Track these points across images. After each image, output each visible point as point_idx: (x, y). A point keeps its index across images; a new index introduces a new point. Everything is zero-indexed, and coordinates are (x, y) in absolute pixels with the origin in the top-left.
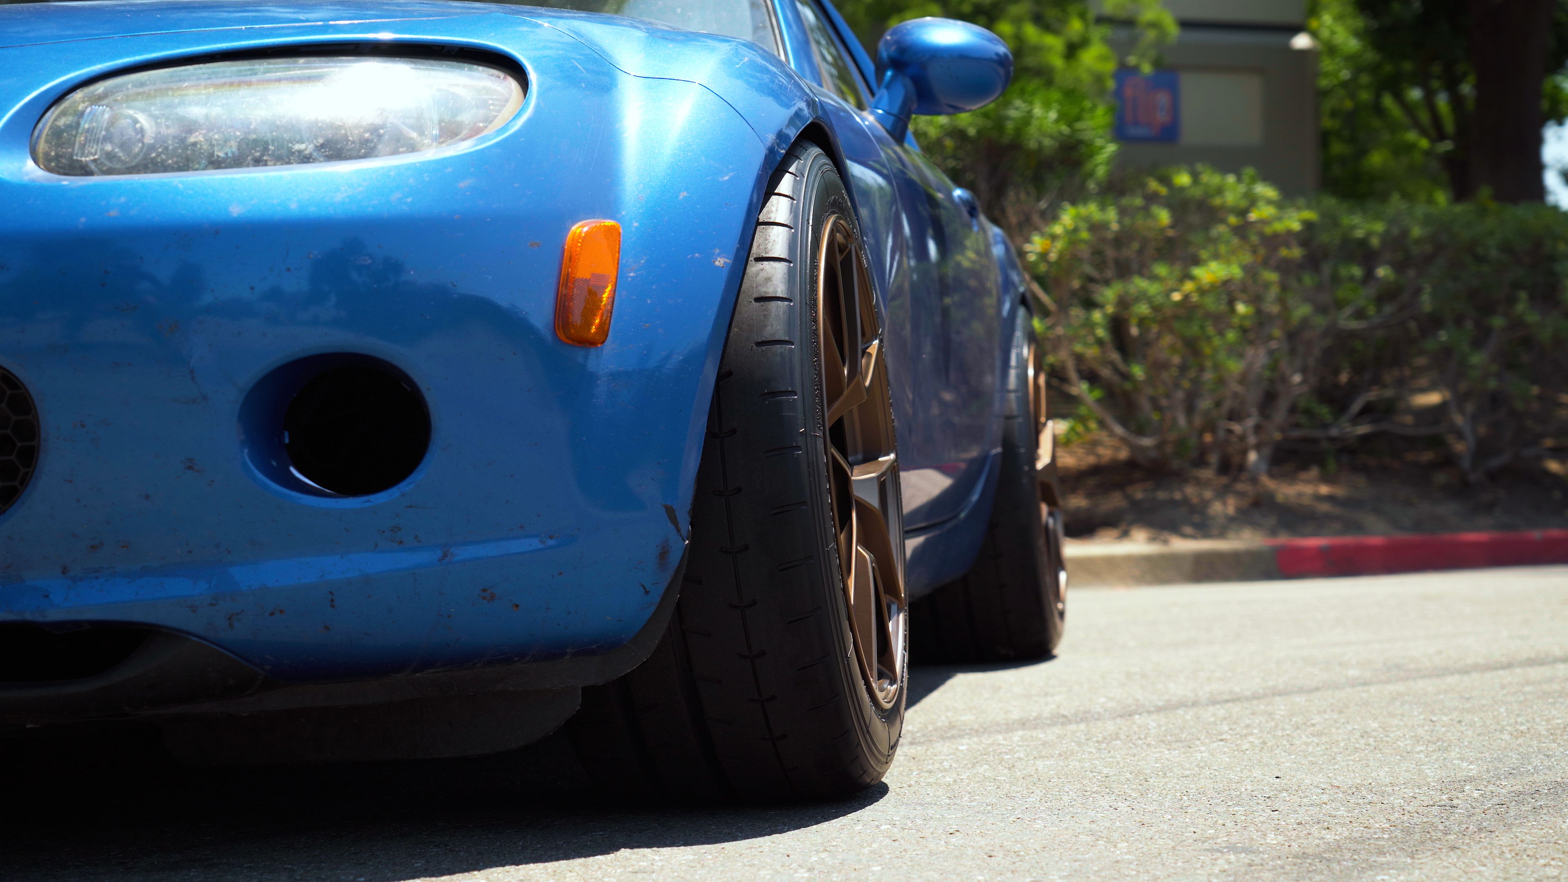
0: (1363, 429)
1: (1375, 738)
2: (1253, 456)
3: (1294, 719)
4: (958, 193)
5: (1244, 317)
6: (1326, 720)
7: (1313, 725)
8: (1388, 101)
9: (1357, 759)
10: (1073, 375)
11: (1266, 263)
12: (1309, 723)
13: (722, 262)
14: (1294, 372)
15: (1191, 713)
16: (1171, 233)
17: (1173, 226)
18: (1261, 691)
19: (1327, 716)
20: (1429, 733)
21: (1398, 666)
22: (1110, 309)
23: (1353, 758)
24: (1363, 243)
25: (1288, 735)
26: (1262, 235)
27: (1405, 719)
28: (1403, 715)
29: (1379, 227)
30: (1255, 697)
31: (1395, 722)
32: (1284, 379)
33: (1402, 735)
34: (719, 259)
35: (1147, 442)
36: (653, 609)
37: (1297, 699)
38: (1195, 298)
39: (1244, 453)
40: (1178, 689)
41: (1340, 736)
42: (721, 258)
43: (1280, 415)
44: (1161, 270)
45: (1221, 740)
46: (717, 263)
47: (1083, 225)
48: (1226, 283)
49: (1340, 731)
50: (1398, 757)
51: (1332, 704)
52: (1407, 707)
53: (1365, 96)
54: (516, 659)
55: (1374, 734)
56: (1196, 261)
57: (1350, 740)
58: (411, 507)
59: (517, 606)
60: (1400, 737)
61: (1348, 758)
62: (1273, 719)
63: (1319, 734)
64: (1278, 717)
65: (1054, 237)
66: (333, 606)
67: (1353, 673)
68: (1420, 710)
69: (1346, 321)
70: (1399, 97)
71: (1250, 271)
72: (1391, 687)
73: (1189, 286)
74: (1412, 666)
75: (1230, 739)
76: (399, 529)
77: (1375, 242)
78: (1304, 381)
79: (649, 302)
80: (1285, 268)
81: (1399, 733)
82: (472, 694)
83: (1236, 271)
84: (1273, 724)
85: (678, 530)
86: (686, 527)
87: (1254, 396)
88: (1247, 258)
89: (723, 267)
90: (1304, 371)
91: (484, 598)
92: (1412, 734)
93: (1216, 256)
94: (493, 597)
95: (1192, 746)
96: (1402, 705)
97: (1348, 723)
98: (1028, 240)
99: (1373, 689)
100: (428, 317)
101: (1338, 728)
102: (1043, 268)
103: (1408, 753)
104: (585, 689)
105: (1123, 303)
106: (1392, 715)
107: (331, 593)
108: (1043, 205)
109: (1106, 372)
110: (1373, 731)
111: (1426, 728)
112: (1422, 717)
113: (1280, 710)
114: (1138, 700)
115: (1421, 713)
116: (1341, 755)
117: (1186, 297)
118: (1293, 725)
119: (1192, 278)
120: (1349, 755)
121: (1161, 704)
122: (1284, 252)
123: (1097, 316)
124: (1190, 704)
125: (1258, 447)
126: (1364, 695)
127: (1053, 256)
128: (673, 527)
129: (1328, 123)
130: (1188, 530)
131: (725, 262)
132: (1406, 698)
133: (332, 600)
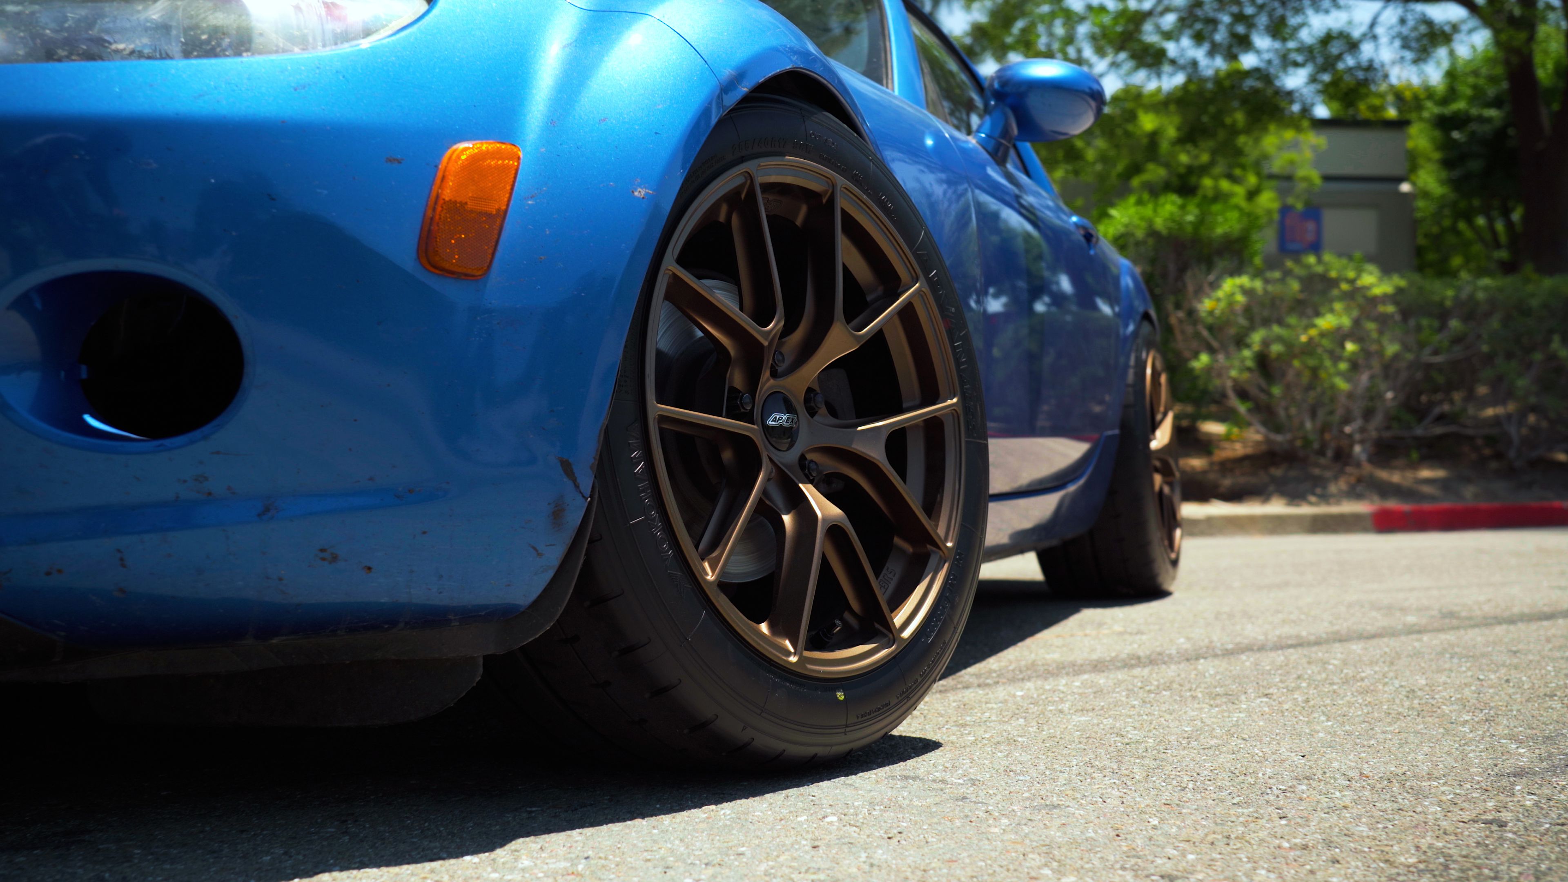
0: (1439, 430)
1: (1420, 699)
2: (1357, 449)
3: (1345, 671)
4: (1074, 219)
5: (1353, 353)
6: (1376, 672)
7: (1362, 680)
8: (1462, 226)
9: (1397, 731)
10: (1231, 394)
11: (1370, 318)
12: (1358, 677)
13: (643, 193)
14: (1388, 390)
15: (1252, 659)
16: (1301, 296)
17: (1302, 291)
18: (1324, 636)
19: (1377, 669)
20: (1476, 695)
21: (1451, 615)
22: (1256, 347)
23: (1392, 728)
24: (1441, 304)
25: (1335, 692)
26: (1365, 297)
27: (1453, 675)
28: (1451, 670)
29: (1450, 293)
30: (1318, 643)
31: (1443, 678)
32: (1380, 396)
33: (1448, 697)
34: (639, 189)
35: (1279, 438)
36: (550, 575)
37: (1354, 647)
38: (1317, 339)
39: (1351, 446)
40: (1252, 632)
41: (1386, 696)
42: (642, 189)
43: (1378, 419)
44: (1292, 320)
45: (1266, 695)
46: (636, 194)
47: (1237, 290)
48: (1339, 329)
49: (1386, 689)
50: (1441, 730)
51: (1386, 653)
52: (1455, 660)
53: (1447, 223)
54: (386, 626)
55: (1419, 693)
56: (1318, 314)
57: (1394, 701)
58: (218, 453)
59: (369, 568)
60: (1446, 699)
61: (1387, 729)
62: (1325, 669)
63: (1365, 692)
64: (1331, 667)
65: (1218, 300)
66: (123, 566)
67: (1411, 619)
68: (1468, 664)
69: (1427, 357)
70: (1470, 221)
71: (1357, 323)
72: (1442, 636)
73: (1313, 332)
74: (1464, 614)
75: (1276, 694)
76: (206, 479)
77: (1448, 303)
78: (1395, 398)
79: (548, 233)
80: (1383, 320)
81: (1444, 694)
82: (348, 662)
83: (1346, 322)
84: (1324, 675)
85: (577, 487)
86: (586, 482)
87: (1357, 409)
88: (1355, 313)
89: (643, 198)
90: (1393, 389)
91: (323, 559)
92: (1459, 696)
93: (1332, 311)
94: (335, 558)
95: (1236, 702)
96: (1452, 657)
97: (1396, 678)
98: (1201, 302)
99: (1425, 638)
100: (234, 234)
101: (1385, 684)
102: (1210, 320)
103: (1452, 723)
104: (486, 658)
105: (1266, 343)
106: (1440, 671)
107: (119, 551)
108: (1211, 277)
109: (1254, 391)
110: (1420, 690)
111: (1473, 688)
112: (1470, 674)
113: (1335, 659)
114: (1211, 642)
115: (1469, 669)
116: (1381, 723)
117: (1311, 339)
118: (1341, 678)
119: (1314, 326)
120: (1390, 724)
121: (1230, 646)
122: (1381, 309)
123: (1247, 353)
124: (1255, 648)
125: (1362, 442)
126: (1417, 644)
127: (1217, 312)
128: (570, 483)
129: (1421, 241)
130: (1313, 499)
131: (647, 193)
132: (1457, 650)
133: (122, 559)
